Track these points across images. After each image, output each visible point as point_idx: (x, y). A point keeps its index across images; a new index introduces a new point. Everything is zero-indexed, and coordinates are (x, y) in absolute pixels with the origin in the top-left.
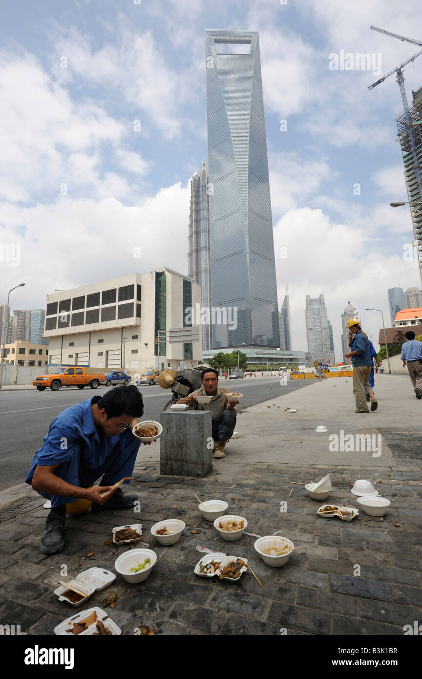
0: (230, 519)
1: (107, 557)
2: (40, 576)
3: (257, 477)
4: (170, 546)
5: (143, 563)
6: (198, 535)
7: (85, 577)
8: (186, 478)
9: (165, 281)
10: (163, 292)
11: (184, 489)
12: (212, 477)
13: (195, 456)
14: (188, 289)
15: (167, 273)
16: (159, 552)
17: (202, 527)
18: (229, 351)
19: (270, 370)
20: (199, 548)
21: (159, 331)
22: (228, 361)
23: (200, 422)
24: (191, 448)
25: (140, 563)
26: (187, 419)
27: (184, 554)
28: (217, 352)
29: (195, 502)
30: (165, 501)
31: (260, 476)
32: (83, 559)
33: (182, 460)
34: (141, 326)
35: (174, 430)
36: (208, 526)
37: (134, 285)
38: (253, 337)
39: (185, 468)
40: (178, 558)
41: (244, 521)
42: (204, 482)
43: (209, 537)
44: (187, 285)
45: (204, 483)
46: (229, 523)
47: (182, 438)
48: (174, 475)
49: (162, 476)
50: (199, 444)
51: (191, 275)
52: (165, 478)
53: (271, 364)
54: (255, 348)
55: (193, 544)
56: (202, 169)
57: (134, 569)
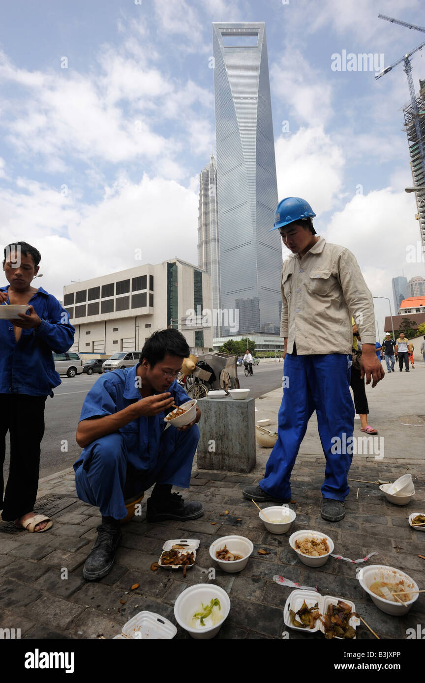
4: (237, 574)
5: (209, 604)
6: (268, 556)
8: (229, 474)
11: (229, 487)
14: (199, 279)
15: (178, 264)
16: (224, 583)
17: (270, 544)
18: (238, 339)
19: (278, 357)
20: (276, 578)
21: (171, 319)
22: (238, 349)
26: (228, 408)
27: (260, 588)
28: (227, 339)
29: (249, 506)
30: (212, 504)
31: (312, 471)
32: (127, 593)
34: (154, 314)
38: (261, 326)
39: (227, 462)
40: (253, 594)
42: (252, 478)
43: (284, 560)
44: (197, 274)
45: (252, 480)
46: (307, 541)
47: (223, 429)
48: (214, 470)
49: (200, 471)
50: (243, 436)
52: (204, 474)
53: (279, 351)
54: (263, 336)
55: (266, 572)
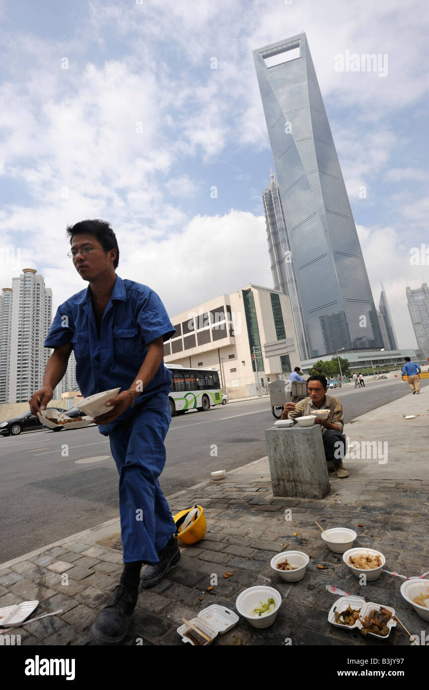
0: (361, 552)
1: (228, 592)
2: (163, 609)
3: (386, 498)
4: (295, 583)
5: (267, 603)
6: (325, 570)
7: (207, 615)
8: (302, 500)
9: (252, 298)
10: (252, 308)
11: (301, 512)
12: (332, 499)
13: (309, 475)
14: (277, 301)
15: (253, 290)
16: (283, 589)
17: (330, 561)
18: (328, 359)
19: (377, 374)
20: (329, 588)
21: (254, 347)
22: (329, 369)
23: (310, 437)
24: (303, 467)
25: (263, 604)
26: (295, 436)
27: (313, 595)
28: (316, 360)
29: (317, 529)
30: (282, 527)
31: (388, 496)
32: (204, 592)
33: (295, 481)
34: (236, 344)
35: (282, 448)
36: (336, 560)
37: (223, 306)
38: (352, 341)
39: (300, 489)
40: (306, 599)
41: (380, 556)
42: (324, 504)
43: (340, 574)
44: (275, 298)
45: (323, 506)
46: (361, 558)
47: (292, 456)
48: (288, 496)
49: (276, 498)
50: (311, 462)
51: (277, 288)
52: (279, 501)
53: (377, 367)
54: (357, 352)
55: (321, 583)
56: (271, 182)
57: (257, 610)
